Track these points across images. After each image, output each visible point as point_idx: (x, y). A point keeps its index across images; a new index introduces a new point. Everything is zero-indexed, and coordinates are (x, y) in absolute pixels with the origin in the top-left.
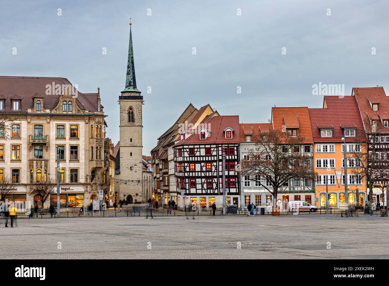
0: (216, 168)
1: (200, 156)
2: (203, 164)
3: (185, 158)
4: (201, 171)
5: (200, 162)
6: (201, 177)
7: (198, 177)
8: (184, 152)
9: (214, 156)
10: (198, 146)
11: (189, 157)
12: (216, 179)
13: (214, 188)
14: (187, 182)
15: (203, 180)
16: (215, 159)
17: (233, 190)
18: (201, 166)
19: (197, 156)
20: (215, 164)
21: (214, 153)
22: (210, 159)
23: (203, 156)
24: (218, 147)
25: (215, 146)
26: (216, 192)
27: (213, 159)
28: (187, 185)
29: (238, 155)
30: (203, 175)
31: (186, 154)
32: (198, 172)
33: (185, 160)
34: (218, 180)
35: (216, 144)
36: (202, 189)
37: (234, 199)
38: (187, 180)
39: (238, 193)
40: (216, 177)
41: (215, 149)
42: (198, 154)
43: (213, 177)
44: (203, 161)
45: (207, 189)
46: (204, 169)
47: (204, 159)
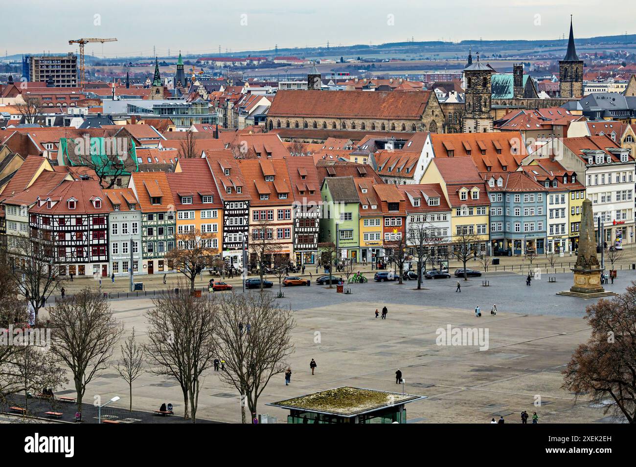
0: (87, 238)
1: (71, 226)
2: (73, 233)
3: (55, 228)
4: (72, 240)
5: (70, 232)
6: (71, 246)
7: (68, 246)
8: (53, 221)
9: (85, 226)
10: (69, 217)
11: (59, 226)
12: (86, 248)
13: (85, 256)
14: (56, 250)
15: (73, 249)
16: (86, 229)
17: (103, 258)
18: (71, 236)
19: (68, 226)
20: (86, 233)
21: (85, 223)
22: (81, 229)
23: (73, 226)
24: (89, 217)
25: (86, 216)
26: (86, 260)
27: (84, 229)
28: (56, 253)
29: (108, 224)
30: (73, 244)
31: (56, 224)
32: (68, 241)
33: (55, 229)
34: (89, 249)
35: (87, 215)
36: (72, 258)
37: (103, 266)
38: (56, 249)
39: (108, 261)
40: (86, 246)
41: (86, 219)
42: (68, 224)
43: (84, 246)
44: (73, 231)
45: (77, 257)
46: (75, 238)
47: (75, 229)
